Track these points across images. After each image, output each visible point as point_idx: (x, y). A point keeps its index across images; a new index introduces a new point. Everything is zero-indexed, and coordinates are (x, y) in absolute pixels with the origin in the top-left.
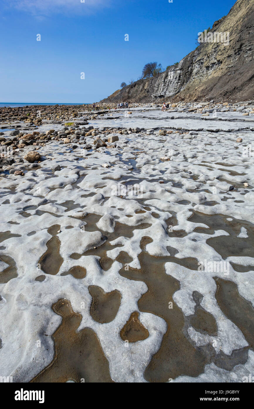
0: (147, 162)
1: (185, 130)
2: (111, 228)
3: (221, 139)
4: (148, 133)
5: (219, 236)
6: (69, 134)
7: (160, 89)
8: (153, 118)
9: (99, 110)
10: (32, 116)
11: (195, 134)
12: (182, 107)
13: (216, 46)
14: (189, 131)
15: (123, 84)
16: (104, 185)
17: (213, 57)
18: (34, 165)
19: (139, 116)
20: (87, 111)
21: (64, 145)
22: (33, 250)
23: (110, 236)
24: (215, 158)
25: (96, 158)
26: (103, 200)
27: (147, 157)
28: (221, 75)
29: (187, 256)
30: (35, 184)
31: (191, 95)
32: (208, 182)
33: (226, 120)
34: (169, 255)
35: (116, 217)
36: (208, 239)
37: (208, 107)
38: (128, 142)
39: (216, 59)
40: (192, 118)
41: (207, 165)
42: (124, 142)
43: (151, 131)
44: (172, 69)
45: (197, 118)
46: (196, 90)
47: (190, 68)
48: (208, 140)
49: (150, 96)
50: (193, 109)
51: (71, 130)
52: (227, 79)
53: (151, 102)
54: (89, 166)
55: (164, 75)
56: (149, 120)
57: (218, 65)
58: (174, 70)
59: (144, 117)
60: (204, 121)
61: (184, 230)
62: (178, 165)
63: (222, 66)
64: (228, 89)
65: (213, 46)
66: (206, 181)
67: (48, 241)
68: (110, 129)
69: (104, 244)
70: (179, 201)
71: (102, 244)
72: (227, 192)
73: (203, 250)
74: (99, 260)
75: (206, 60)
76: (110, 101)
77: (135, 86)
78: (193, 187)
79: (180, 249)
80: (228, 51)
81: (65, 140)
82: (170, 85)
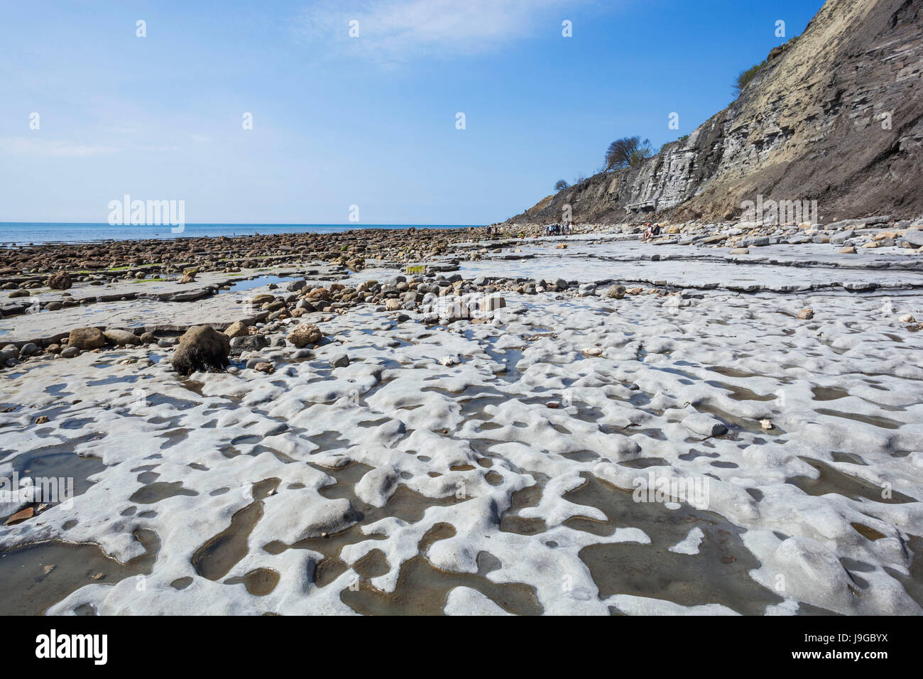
0: (544, 358)
1: (674, 286)
2: (381, 496)
3: (757, 310)
4: (582, 292)
5: (622, 541)
6: (404, 290)
7: (646, 194)
8: (609, 258)
9: (498, 239)
10: (350, 252)
11: (695, 297)
12: (693, 232)
13: (776, 99)
14: (683, 288)
15: (561, 185)
16: (419, 404)
17: (770, 121)
18: (302, 353)
19: (579, 254)
20: (471, 241)
21: (386, 313)
22: (201, 524)
23: (373, 514)
24: (715, 355)
25: (437, 344)
26: (402, 435)
27: (552, 346)
28: (791, 161)
29: (516, 578)
30: (283, 392)
31: (716, 206)
32: (669, 412)
33: (788, 264)
34: (474, 570)
35: (406, 475)
36: (588, 546)
37: (756, 233)
38: (526, 311)
39: (778, 125)
40: (704, 258)
41: (685, 371)
42: (515, 310)
43: (588, 288)
44: (672, 150)
45: (718, 260)
46: (730, 193)
47: (716, 145)
48: (721, 312)
49: (623, 209)
50: (718, 238)
51: (411, 283)
52: (806, 168)
53: (624, 222)
54: (410, 361)
55: (654, 163)
56: (601, 263)
57: (784, 138)
58: (677, 152)
59: (591, 256)
60: (732, 266)
61: (543, 519)
62: (615, 367)
63: (794, 139)
64: (809, 191)
65: (768, 99)
66: (664, 410)
67: (240, 508)
68: (499, 281)
69: (346, 529)
70: (572, 453)
71: (344, 528)
72: (707, 440)
73: (560, 570)
74: (317, 562)
75: (755, 129)
76: (530, 219)
77: (586, 187)
78: (622, 421)
79: (508, 562)
80: (808, 108)
81: (390, 303)
82: (668, 184)
